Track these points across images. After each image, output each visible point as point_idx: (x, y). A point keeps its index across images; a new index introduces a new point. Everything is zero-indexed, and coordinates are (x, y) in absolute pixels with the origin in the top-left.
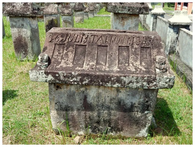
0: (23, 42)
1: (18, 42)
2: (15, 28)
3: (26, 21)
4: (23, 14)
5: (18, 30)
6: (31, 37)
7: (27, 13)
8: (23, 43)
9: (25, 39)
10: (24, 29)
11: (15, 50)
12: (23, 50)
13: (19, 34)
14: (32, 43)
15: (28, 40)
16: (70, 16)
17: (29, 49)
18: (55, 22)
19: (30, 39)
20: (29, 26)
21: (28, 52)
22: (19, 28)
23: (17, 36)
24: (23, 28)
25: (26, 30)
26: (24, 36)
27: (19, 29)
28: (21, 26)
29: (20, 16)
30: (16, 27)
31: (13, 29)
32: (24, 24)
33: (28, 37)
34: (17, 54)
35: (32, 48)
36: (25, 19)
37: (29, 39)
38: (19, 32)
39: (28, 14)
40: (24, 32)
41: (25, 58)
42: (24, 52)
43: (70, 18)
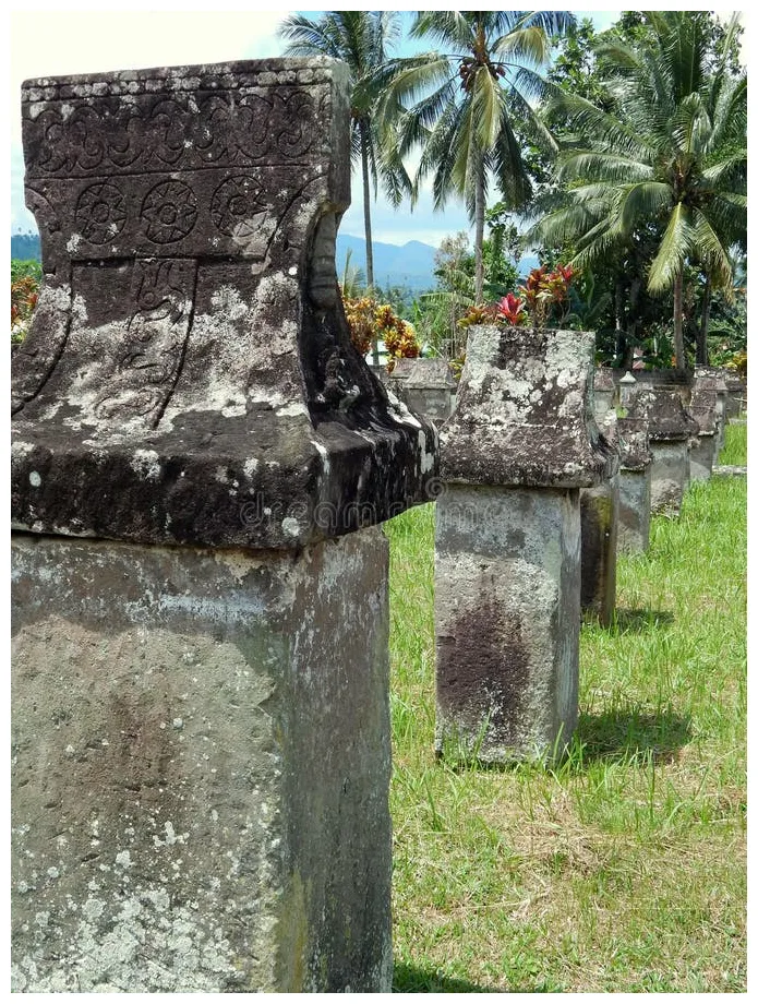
0: (504, 645)
1: (471, 642)
2: (462, 555)
3: (540, 513)
4: (538, 474)
5: (484, 567)
6: (554, 617)
7: (562, 467)
8: (500, 649)
9: (519, 626)
10: (522, 561)
11: (442, 688)
12: (491, 695)
13: (483, 595)
14: (555, 653)
15: (535, 634)
16: (639, 478)
17: (531, 688)
18: (597, 514)
19: (549, 629)
20: (554, 544)
21: (522, 710)
22: (490, 556)
23: (471, 602)
24: (514, 555)
25: (531, 569)
26: (512, 604)
27: (491, 563)
28: (503, 540)
29: (516, 481)
30: (471, 550)
31: (450, 560)
32: (526, 530)
33: (537, 616)
34: (452, 720)
35: (553, 684)
36: (536, 500)
37: (540, 630)
38: (483, 581)
39: (570, 475)
40: (519, 580)
41: (496, 744)
42: (494, 710)
43: (636, 487)
